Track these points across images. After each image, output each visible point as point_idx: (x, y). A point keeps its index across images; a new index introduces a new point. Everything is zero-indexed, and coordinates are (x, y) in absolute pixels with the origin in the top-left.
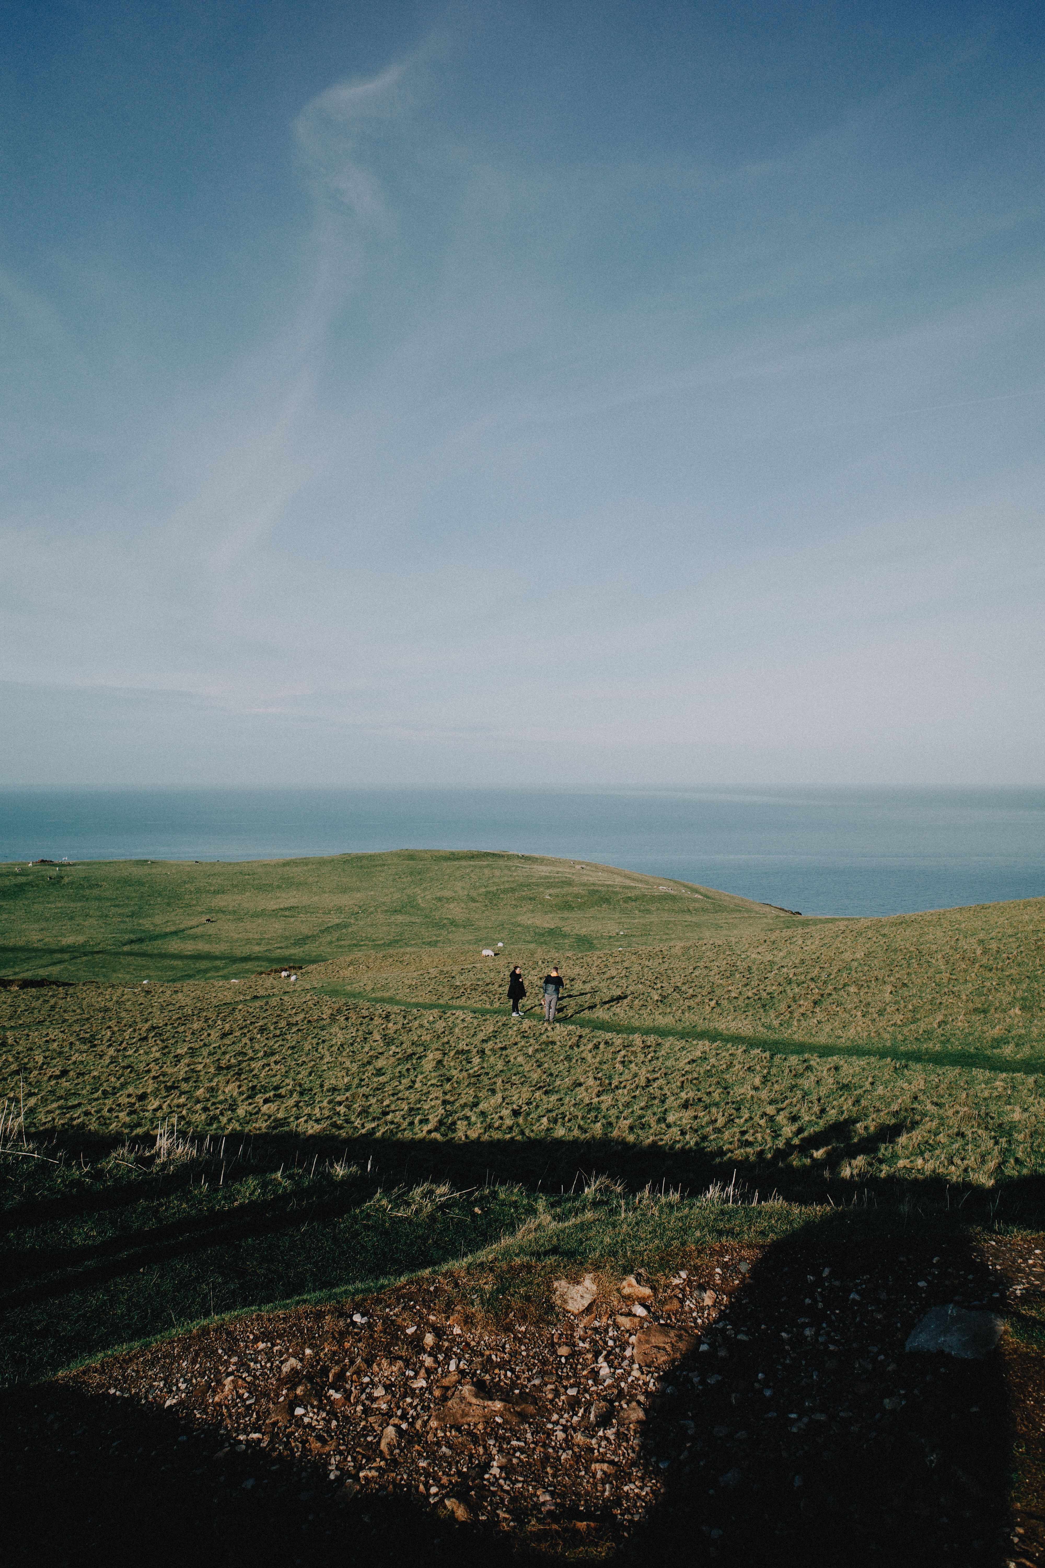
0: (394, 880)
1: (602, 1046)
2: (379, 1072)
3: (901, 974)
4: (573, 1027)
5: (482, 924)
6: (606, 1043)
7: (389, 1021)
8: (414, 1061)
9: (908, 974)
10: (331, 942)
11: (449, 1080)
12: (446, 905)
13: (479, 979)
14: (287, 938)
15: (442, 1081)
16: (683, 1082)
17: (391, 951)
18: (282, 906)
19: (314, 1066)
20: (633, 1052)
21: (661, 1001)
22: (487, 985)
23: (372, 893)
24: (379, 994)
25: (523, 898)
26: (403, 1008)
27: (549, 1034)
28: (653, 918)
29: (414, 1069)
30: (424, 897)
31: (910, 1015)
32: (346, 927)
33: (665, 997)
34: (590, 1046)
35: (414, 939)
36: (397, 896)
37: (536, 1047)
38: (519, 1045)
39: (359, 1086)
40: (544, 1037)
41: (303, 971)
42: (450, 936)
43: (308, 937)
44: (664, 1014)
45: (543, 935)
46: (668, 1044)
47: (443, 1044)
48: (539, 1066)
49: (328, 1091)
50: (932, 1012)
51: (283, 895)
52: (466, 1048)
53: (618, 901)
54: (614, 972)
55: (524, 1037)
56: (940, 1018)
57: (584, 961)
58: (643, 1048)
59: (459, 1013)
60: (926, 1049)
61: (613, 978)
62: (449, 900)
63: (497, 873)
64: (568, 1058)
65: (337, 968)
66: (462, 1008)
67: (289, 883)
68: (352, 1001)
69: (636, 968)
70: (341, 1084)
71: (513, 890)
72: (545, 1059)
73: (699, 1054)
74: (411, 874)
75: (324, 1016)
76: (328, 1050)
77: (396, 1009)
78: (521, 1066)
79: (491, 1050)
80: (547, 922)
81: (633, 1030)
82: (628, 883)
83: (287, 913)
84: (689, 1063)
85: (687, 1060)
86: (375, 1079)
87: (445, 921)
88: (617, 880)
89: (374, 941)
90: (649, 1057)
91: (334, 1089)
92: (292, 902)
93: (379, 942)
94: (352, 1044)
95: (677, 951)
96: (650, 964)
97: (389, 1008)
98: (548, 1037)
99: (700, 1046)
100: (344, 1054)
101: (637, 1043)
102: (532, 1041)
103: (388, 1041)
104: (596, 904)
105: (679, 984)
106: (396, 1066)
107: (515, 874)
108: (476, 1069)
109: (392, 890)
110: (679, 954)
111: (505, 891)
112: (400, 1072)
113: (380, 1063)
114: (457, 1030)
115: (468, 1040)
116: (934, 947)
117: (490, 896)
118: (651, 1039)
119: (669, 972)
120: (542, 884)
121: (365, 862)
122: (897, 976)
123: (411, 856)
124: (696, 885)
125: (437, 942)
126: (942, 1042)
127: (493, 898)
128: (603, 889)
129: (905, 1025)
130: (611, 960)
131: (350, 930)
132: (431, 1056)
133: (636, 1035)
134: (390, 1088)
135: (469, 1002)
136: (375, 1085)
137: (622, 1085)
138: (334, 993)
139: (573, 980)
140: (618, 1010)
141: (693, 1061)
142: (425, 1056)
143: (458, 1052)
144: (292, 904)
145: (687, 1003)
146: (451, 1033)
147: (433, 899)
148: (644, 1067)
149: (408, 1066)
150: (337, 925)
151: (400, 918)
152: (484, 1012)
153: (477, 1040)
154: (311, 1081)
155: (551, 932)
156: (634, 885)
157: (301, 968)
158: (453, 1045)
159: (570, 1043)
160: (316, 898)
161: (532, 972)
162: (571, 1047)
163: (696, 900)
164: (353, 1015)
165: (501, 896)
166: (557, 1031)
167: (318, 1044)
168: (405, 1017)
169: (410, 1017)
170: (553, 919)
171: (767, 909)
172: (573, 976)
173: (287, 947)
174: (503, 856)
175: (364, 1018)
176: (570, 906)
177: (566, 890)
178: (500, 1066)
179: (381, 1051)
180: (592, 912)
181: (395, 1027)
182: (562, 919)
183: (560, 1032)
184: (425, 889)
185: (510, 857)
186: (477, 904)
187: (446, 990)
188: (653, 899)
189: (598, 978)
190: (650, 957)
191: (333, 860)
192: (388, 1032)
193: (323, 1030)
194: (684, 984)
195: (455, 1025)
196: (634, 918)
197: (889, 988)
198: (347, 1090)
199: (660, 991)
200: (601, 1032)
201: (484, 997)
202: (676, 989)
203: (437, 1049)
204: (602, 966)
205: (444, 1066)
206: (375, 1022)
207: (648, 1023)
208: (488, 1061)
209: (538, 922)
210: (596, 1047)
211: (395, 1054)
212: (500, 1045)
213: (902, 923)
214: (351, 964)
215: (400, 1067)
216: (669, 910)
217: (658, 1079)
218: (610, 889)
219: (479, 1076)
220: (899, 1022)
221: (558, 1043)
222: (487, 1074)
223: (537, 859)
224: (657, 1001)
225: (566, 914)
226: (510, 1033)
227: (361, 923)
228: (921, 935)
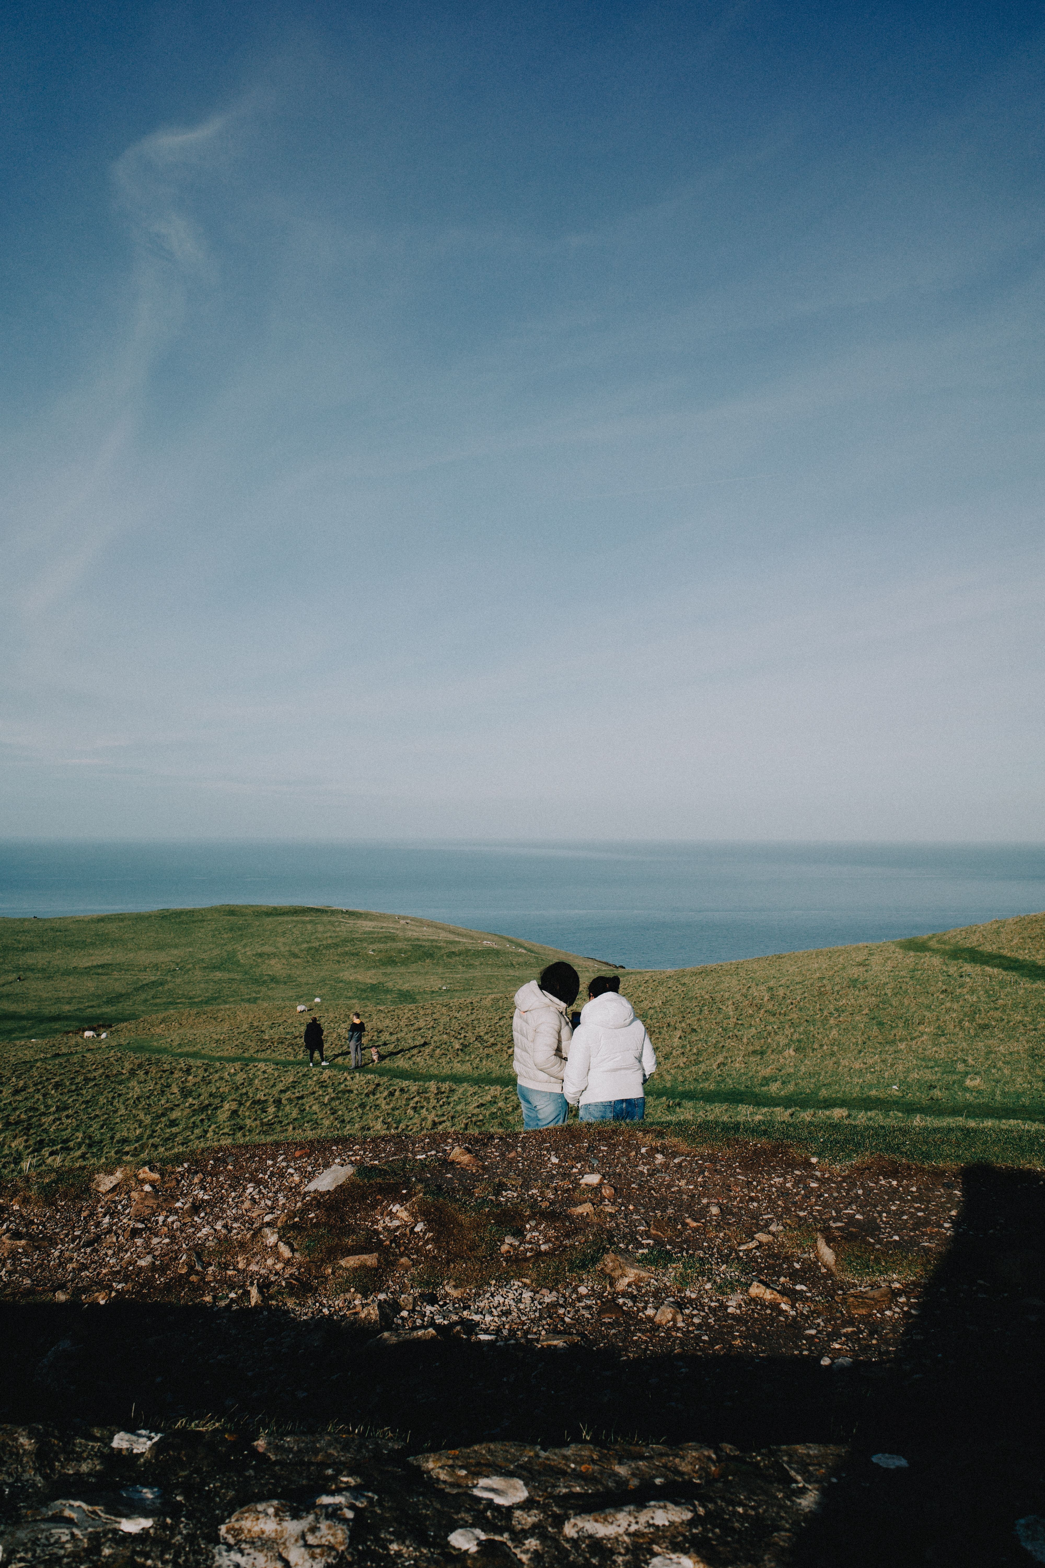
0: (214, 936)
1: (397, 1093)
2: (173, 1123)
3: (692, 1020)
4: (373, 1076)
5: (303, 980)
6: (402, 1090)
7: (189, 1074)
8: (209, 1112)
9: (699, 1020)
10: (146, 1001)
11: (241, 1128)
12: (267, 961)
13: (288, 1033)
14: (99, 997)
15: (234, 1130)
16: (467, 1124)
17: (208, 1008)
18: (95, 963)
19: (107, 1119)
20: (426, 1098)
21: (462, 1050)
22: (296, 1038)
23: (191, 949)
24: (186, 1049)
25: (346, 953)
26: (206, 1062)
27: (347, 1083)
28: (477, 973)
29: (209, 1119)
30: (245, 953)
31: (693, 1058)
32: (161, 984)
33: (466, 1046)
34: (386, 1093)
35: (233, 996)
36: (216, 952)
37: (333, 1095)
38: (317, 1095)
39: (151, 1136)
40: (343, 1086)
41: (113, 1029)
42: (270, 993)
43: (121, 995)
44: (462, 1062)
45: (365, 991)
46: (461, 1090)
47: (241, 1095)
48: (333, 1114)
49: (118, 1142)
50: (715, 1054)
51: (96, 952)
52: (263, 1098)
53: (442, 956)
54: (422, 1023)
55: (322, 1086)
56: (720, 1059)
57: (395, 1013)
58: (437, 1094)
59: (262, 1065)
60: (701, 1088)
61: (420, 1029)
62: (270, 956)
63: (320, 928)
64: (363, 1106)
65: (148, 1026)
66: (265, 1060)
67: (104, 940)
68: (155, 1057)
69: (444, 1020)
70: (132, 1136)
71: (336, 945)
72: (340, 1107)
73: (489, 1098)
74: (231, 930)
75: (124, 1072)
76: (124, 1103)
77: (199, 1062)
78: (316, 1113)
79: (287, 1099)
80: (369, 977)
81: (430, 1078)
82: (452, 937)
83: (100, 971)
84: (478, 1107)
85: (476, 1104)
86: (168, 1130)
87: (266, 978)
88: (441, 935)
89: (190, 998)
90: (441, 1102)
91: (125, 1141)
92: (106, 959)
93: (196, 1000)
94: (148, 1097)
95: (487, 1002)
96: (458, 1015)
97: (191, 1061)
98: (346, 1086)
99: (492, 1092)
100: (140, 1107)
101: (432, 1089)
102: (330, 1090)
103: (186, 1093)
104: (420, 959)
105: (482, 1034)
106: (191, 1117)
107: (338, 929)
108: (270, 1118)
109: (211, 946)
110: (489, 1005)
111: (327, 947)
112: (194, 1123)
113: (175, 1115)
114: (256, 1081)
115: (267, 1091)
116: (727, 995)
117: (312, 951)
118: (445, 1086)
119: (476, 1022)
120: (364, 940)
121: (184, 918)
122: (688, 1021)
123: (232, 912)
124: (521, 940)
125: (256, 999)
126: (718, 1082)
127: (315, 954)
128: (428, 944)
129: (687, 1067)
130: (422, 1012)
131: (166, 987)
132: (227, 1106)
133: (432, 1082)
134: (181, 1138)
135: (273, 1055)
136: (167, 1135)
137: (409, 1128)
138: (140, 1049)
139: (380, 1032)
140: (419, 1059)
141: (482, 1105)
142: (222, 1107)
143: (254, 1102)
144: (106, 962)
145: (486, 1051)
146: (250, 1084)
147: (253, 955)
148: (434, 1112)
149: (203, 1116)
150: (153, 982)
151: (218, 975)
152: (286, 1064)
153: (275, 1091)
154: (102, 1134)
155: (374, 988)
156: (457, 939)
157: (111, 1026)
158: (251, 1095)
159: (366, 1091)
160: (131, 955)
161: (343, 1025)
162: (367, 1095)
163: (520, 955)
164: (153, 1070)
165: (324, 952)
166: (356, 1081)
167: (113, 1098)
168: (206, 1070)
169: (212, 1070)
170: (375, 975)
171: (590, 963)
172: (381, 1028)
173: (99, 1006)
174: (326, 912)
175: (164, 1071)
176: (393, 961)
177: (390, 945)
178: (294, 1114)
179: (177, 1103)
180: (414, 967)
181: (194, 1081)
182: (385, 974)
183: (358, 1082)
184: (245, 946)
185: (334, 912)
186: (298, 960)
187: (253, 1044)
188: (478, 954)
189: (405, 1030)
190: (460, 1009)
191: (150, 916)
192: (187, 1084)
193: (120, 1084)
194: (487, 1033)
195: (255, 1076)
196: (457, 973)
197: (678, 1033)
198: (137, 1141)
199: (461, 1041)
200: (398, 1080)
201: (289, 1050)
202: (479, 1038)
203: (234, 1100)
204: (412, 1018)
205: (239, 1116)
206: (176, 1076)
207: (446, 1071)
208: (283, 1110)
209: (360, 978)
210: (392, 1094)
211: (192, 1105)
212: (297, 1095)
213: (703, 973)
214: (163, 1021)
215: (194, 1118)
216: (492, 965)
217: (444, 1121)
218: (434, 944)
219: (272, 1124)
220: (682, 1065)
221: (355, 1092)
222: (281, 1122)
223: (361, 914)
224: (458, 1050)
225: (389, 970)
226: (310, 1082)
227: (178, 981)
228: (717, 984)
